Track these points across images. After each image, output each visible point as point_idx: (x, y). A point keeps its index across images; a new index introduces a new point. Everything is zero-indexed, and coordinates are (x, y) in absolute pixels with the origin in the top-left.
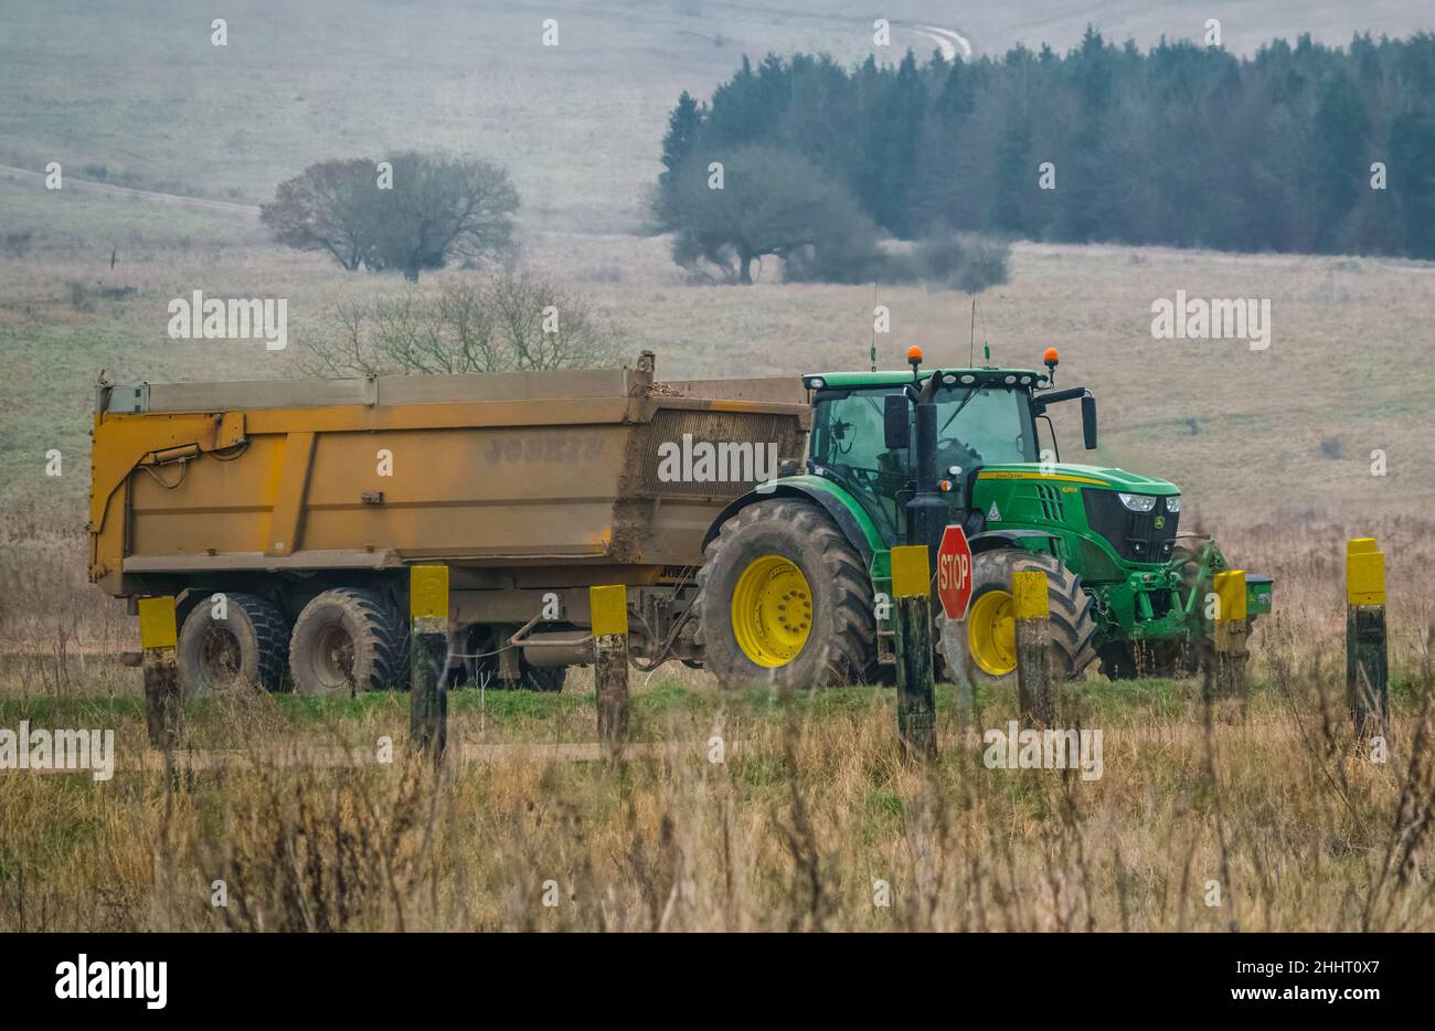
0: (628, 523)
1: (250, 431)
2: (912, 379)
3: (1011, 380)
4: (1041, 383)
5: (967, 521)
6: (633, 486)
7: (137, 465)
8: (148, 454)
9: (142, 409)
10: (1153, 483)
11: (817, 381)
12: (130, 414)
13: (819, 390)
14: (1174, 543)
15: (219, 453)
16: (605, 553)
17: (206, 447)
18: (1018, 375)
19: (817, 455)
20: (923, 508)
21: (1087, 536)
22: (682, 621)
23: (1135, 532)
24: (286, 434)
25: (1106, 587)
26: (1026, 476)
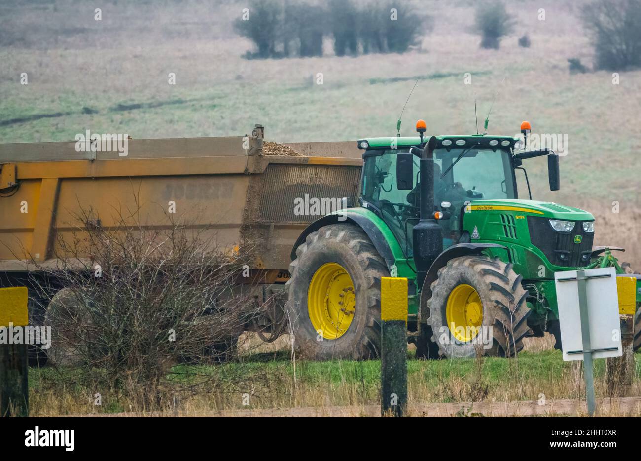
0: (250, 241)
1: (19, 177)
2: (418, 142)
3: (494, 143)
5: (458, 238)
6: (253, 216)
10: (573, 212)
11: (364, 143)
13: (366, 149)
18: (500, 140)
19: (364, 194)
20: (425, 230)
21: (530, 249)
23: (559, 246)
24: (40, 180)
25: (543, 283)
26: (494, 207)
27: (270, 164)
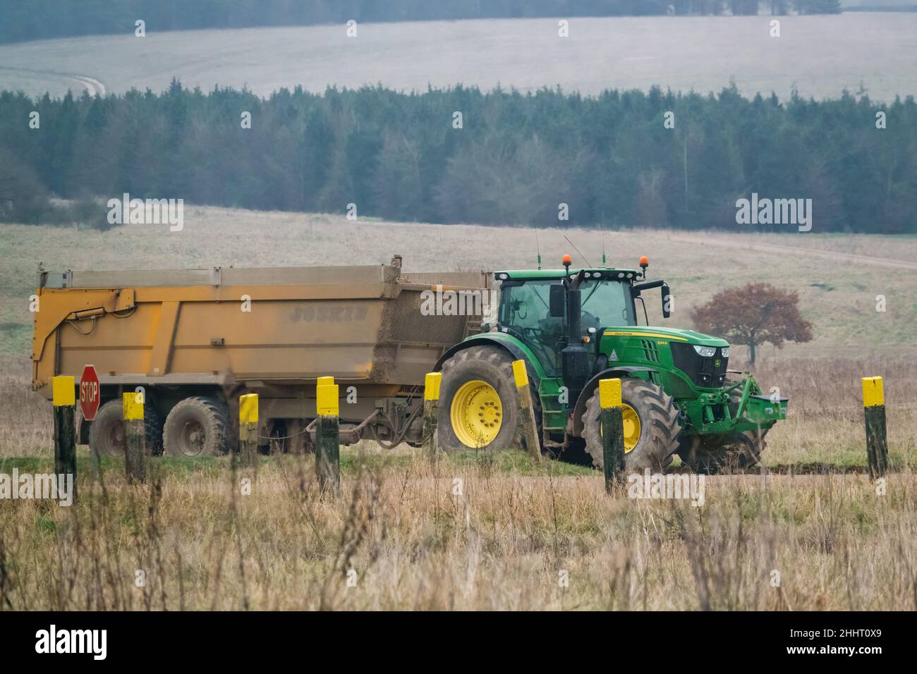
0: (382, 359)
1: (138, 300)
2: (565, 275)
3: (621, 275)
4: (638, 278)
5: (596, 360)
6: (385, 336)
7: (65, 319)
8: (71, 313)
9: (67, 286)
10: (713, 339)
11: (504, 275)
12: (59, 289)
13: (504, 281)
14: (725, 375)
15: (116, 313)
16: (368, 377)
17: (108, 310)
18: (626, 273)
19: (503, 319)
20: (573, 353)
21: (673, 371)
22: (412, 418)
23: (703, 370)
24: (160, 303)
25: (685, 402)
26: (634, 334)
27: (402, 291)
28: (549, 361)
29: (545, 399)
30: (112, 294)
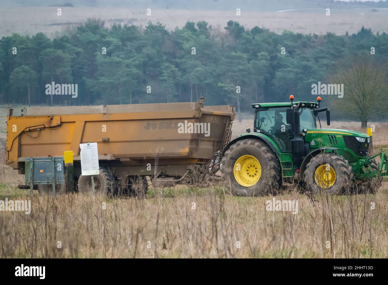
0: (193, 146)
1: (62, 121)
2: (291, 105)
4: (317, 107)
6: (194, 136)
7: (23, 131)
8: (27, 128)
9: (24, 115)
11: (257, 105)
12: (20, 117)
13: (257, 108)
15: (51, 127)
16: (186, 155)
17: (47, 126)
18: (313, 104)
19: (257, 126)
20: (296, 141)
21: (345, 149)
23: (360, 148)
24: (75, 122)
25: (351, 164)
26: (323, 132)
27: (203, 114)
28: (282, 145)
29: (282, 163)
30: (49, 119)
